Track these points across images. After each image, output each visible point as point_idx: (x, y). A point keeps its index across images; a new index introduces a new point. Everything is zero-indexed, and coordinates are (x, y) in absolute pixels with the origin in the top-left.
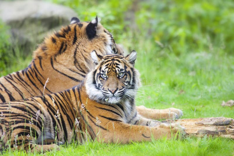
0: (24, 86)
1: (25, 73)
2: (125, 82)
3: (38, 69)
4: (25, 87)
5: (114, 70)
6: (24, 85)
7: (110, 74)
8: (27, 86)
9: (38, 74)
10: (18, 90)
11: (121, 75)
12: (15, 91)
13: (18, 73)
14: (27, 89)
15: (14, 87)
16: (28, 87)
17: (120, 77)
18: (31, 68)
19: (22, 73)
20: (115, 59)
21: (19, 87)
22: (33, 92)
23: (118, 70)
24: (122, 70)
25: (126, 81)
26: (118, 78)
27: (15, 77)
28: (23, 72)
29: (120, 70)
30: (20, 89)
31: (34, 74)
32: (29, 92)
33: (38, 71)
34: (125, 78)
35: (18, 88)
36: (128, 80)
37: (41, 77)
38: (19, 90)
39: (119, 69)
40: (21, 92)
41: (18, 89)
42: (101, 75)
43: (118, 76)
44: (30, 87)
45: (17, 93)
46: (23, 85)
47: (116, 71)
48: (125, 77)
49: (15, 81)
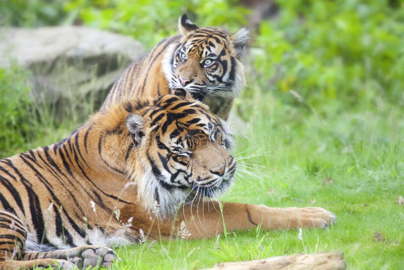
0: (55, 175)
1: (58, 151)
2: (211, 75)
3: (80, 148)
4: (57, 176)
5: (201, 50)
6: (56, 173)
7: (192, 54)
8: (60, 175)
9: (79, 156)
10: (44, 181)
11: (209, 63)
12: (38, 181)
13: (46, 149)
14: (60, 179)
15: (38, 173)
16: (62, 177)
17: (205, 66)
18: (69, 142)
19: (53, 150)
20: (214, 36)
21: (47, 175)
22: (71, 186)
23: (206, 53)
24: (213, 55)
25: (213, 74)
26: (202, 65)
27: (40, 156)
28: (55, 148)
29: (209, 55)
30: (47, 179)
31: (73, 154)
32: (62, 184)
33: (79, 150)
34: (213, 69)
35: (44, 176)
36: (217, 73)
37: (84, 163)
38: (47, 181)
39: (209, 53)
40: (49, 184)
41: (44, 179)
42: (180, 54)
43: (201, 62)
44: (66, 177)
45: (42, 186)
46: (53, 172)
47: (202, 53)
48: (213, 67)
49: (40, 164)
